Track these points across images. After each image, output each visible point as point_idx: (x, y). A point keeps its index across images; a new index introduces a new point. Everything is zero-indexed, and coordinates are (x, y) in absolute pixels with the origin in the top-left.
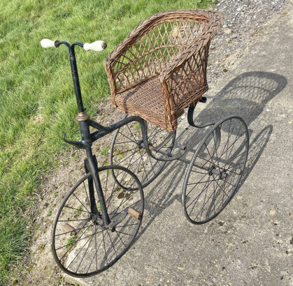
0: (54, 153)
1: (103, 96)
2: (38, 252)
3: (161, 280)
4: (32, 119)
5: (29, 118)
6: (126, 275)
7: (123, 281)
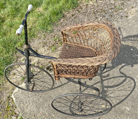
0: (38, 30)
1: (69, 9)
2: (12, 75)
3: (43, 117)
4: (38, 8)
5: (37, 7)
6: (32, 108)
7: (29, 110)
